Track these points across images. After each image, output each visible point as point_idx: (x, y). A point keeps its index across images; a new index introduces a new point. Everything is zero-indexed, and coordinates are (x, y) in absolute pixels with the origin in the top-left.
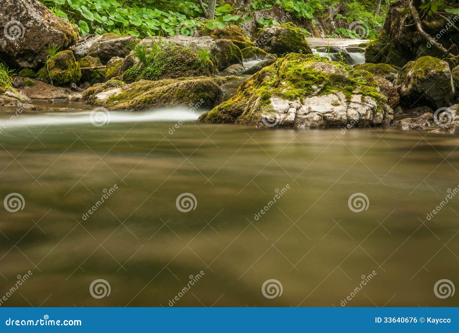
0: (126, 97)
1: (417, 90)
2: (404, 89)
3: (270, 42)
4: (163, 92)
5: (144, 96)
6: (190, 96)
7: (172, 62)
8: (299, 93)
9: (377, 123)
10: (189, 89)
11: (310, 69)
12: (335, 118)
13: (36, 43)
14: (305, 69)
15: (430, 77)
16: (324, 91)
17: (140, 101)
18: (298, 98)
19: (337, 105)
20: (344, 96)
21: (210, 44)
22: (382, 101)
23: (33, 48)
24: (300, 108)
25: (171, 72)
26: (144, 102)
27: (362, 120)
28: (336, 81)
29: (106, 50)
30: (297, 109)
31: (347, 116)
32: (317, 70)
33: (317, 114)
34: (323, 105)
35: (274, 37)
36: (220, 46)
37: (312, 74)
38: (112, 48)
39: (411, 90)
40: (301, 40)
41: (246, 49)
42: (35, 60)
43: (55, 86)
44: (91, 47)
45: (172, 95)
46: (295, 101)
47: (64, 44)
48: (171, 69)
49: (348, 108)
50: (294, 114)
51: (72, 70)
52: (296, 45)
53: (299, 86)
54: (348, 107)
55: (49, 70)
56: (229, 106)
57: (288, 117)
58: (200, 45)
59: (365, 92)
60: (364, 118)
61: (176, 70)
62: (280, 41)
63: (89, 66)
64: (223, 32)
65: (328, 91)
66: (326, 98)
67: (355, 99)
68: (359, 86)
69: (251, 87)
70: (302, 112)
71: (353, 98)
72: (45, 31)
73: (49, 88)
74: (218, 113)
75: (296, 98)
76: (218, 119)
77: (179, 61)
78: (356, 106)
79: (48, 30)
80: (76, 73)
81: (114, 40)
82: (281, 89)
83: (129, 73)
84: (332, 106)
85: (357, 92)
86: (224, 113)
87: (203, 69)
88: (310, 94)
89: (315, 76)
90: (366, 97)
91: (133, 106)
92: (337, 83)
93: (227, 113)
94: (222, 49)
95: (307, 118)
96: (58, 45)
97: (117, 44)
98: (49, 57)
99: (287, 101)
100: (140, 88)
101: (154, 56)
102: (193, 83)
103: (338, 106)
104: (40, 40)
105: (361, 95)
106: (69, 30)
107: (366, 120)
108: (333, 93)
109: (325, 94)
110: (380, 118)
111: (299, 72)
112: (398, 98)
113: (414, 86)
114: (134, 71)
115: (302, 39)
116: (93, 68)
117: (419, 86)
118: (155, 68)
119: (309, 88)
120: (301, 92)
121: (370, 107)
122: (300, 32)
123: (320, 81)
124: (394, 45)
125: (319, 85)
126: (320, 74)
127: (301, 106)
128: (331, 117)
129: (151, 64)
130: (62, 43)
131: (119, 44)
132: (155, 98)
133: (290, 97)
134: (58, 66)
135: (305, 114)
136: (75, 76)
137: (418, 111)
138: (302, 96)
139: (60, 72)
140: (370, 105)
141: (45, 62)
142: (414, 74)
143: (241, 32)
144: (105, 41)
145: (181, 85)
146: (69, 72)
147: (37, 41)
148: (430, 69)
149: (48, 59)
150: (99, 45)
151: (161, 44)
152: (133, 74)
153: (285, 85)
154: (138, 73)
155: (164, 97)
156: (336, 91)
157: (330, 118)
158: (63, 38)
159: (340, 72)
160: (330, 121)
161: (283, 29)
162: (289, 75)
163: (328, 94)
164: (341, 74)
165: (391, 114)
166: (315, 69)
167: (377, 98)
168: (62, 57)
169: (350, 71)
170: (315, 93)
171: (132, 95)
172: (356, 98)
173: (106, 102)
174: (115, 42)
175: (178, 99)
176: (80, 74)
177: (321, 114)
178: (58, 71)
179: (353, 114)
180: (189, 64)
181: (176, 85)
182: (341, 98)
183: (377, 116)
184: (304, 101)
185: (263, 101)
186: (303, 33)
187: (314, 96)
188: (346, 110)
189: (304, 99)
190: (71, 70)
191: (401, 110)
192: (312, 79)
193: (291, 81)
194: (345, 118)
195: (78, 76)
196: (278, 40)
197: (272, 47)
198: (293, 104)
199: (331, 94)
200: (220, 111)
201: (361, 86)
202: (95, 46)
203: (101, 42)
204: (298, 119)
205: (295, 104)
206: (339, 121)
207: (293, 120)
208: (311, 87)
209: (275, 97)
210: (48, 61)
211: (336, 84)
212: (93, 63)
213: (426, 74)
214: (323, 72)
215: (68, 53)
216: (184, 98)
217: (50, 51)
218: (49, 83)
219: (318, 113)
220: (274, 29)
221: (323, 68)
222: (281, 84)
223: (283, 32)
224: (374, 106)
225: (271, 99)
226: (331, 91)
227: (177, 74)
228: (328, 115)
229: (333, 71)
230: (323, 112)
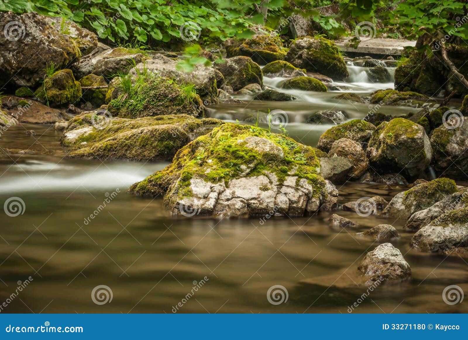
0: (95, 138)
1: (387, 156)
2: (374, 153)
3: (301, 55)
4: (126, 139)
5: (106, 143)
6: (153, 145)
7: (154, 97)
8: (224, 174)
9: (312, 211)
10: (153, 136)
11: (242, 145)
12: (260, 206)
13: (33, 61)
14: (236, 145)
15: (400, 144)
16: (254, 172)
17: (100, 148)
18: (223, 180)
19: (265, 189)
20: (276, 179)
21: (208, 72)
22: (320, 185)
23: (31, 66)
24: (223, 192)
25: (153, 108)
26: (104, 150)
27: (294, 208)
28: (269, 160)
29: (111, 68)
30: (220, 193)
31: (275, 204)
32: (249, 146)
33: (240, 201)
34: (250, 189)
35: (305, 50)
36: (238, 64)
37: (243, 151)
38: (116, 66)
39: (381, 156)
40: (334, 54)
41: (273, 63)
42: (33, 79)
43: (51, 107)
44: (95, 65)
45: (135, 142)
46: (218, 184)
47: (63, 63)
48: (153, 105)
49: (278, 194)
50: (214, 200)
51: (71, 90)
52: (328, 59)
53: (227, 166)
54: (279, 192)
55: (46, 91)
56: (160, 178)
57: (207, 203)
58: (197, 73)
59: (302, 174)
60: (295, 205)
61: (158, 106)
62: (311, 55)
63: (90, 85)
64: (255, 41)
65: (259, 172)
66: (256, 181)
67: (289, 182)
68: (296, 166)
69: (185, 157)
70: (225, 197)
71: (286, 180)
72: (44, 48)
73: (43, 110)
74: (147, 186)
75: (220, 180)
76: (147, 192)
77: (162, 95)
78: (289, 190)
79: (47, 47)
80: (75, 93)
81: (119, 58)
82: (205, 168)
83: (113, 104)
84: (260, 191)
85: (293, 173)
86: (154, 185)
87: (187, 105)
88: (237, 175)
89: (246, 154)
90: (302, 180)
91: (92, 154)
92: (271, 162)
93: (157, 186)
94: (240, 67)
95: (228, 205)
96: (57, 64)
97: (122, 62)
98: (47, 76)
99: (210, 184)
100: (110, 129)
101: (139, 88)
102: (158, 131)
103: (266, 191)
104: (38, 58)
105: (297, 177)
106: (70, 47)
107: (298, 208)
108: (264, 175)
109: (255, 175)
110: (316, 205)
111: (228, 148)
112: (366, 164)
113: (383, 151)
114: (118, 102)
115: (335, 52)
116: (95, 87)
117: (388, 152)
118: (138, 101)
119: (237, 168)
120: (228, 173)
121: (304, 193)
122: (333, 45)
123: (250, 160)
124: (425, 67)
125: (249, 165)
126: (251, 151)
127: (225, 190)
128: (256, 205)
129: (135, 97)
130: (61, 62)
131: (124, 63)
132: (117, 145)
133: (213, 179)
134: (56, 86)
135: (228, 200)
136: (74, 97)
137: (388, 179)
138: (228, 177)
139: (57, 93)
140: (304, 191)
141: (43, 81)
142: (384, 138)
143: (275, 42)
144: (110, 59)
145: (145, 131)
146: (67, 93)
147: (34, 59)
148: (401, 135)
149: (46, 78)
150: (103, 63)
151: (155, 70)
152: (118, 106)
153: (210, 164)
154: (122, 106)
155: (126, 145)
156: (269, 172)
157: (254, 205)
158: (63, 56)
159: (275, 149)
160: (255, 208)
161: (316, 41)
162: (217, 151)
163: (259, 176)
164: (276, 152)
165: (335, 197)
166: (248, 145)
167: (315, 181)
168: (60, 77)
169: (292, 146)
170: (244, 173)
171: (101, 136)
172: (291, 181)
173: (74, 143)
174: (119, 61)
175: (141, 148)
176: (80, 95)
177: (245, 201)
178: (54, 92)
179: (282, 201)
180: (173, 100)
181: (140, 132)
182: (273, 180)
183: (312, 202)
184: (229, 183)
185: (183, 183)
186: (337, 46)
187: (241, 177)
188: (274, 196)
189: (230, 180)
190: (69, 91)
191: (369, 177)
192: (242, 157)
193: (219, 159)
194: (272, 205)
195: (77, 97)
196: (310, 53)
197: (303, 60)
198: (215, 188)
199: (262, 176)
200: (150, 183)
201: (298, 166)
202: (100, 64)
203: (106, 60)
204: (219, 206)
205: (218, 187)
206: (264, 209)
207: (212, 207)
208: (239, 167)
209: (197, 178)
210: (45, 81)
211: (269, 163)
212: (96, 82)
213: (396, 140)
214: (256, 149)
215: (66, 73)
216: (147, 146)
217: (47, 70)
218: (45, 104)
219: (241, 199)
220: (306, 41)
221: (257, 144)
222: (207, 162)
223: (315, 45)
224: (310, 192)
225: (192, 181)
226: (262, 172)
227: (159, 110)
228: (253, 201)
229: (267, 149)
230: (247, 198)
